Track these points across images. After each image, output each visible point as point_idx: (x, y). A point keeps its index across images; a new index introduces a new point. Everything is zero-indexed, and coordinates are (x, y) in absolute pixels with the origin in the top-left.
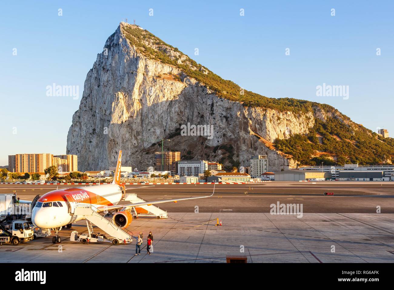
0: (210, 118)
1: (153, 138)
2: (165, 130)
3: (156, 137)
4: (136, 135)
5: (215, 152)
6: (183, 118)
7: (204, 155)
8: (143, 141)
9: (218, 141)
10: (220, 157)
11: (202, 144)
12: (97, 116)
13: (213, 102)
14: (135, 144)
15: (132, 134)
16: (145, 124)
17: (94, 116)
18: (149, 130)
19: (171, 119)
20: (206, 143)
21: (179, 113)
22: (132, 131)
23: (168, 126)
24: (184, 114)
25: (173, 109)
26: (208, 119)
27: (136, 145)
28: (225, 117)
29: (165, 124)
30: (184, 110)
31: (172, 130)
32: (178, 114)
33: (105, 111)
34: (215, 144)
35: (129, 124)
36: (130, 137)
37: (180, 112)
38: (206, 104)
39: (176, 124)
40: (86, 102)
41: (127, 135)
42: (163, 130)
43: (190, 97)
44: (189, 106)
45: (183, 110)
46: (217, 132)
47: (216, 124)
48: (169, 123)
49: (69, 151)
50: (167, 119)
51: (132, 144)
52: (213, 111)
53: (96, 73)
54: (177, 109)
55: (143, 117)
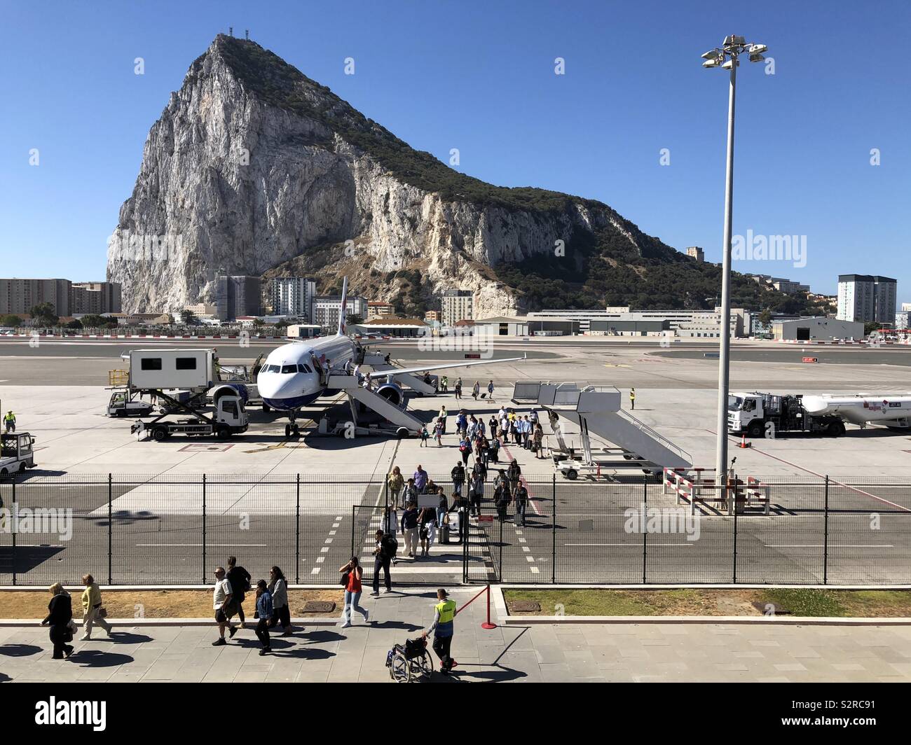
0: (383, 221)
1: (274, 253)
2: (298, 240)
3: (281, 252)
4: (241, 247)
5: (388, 283)
6: (333, 218)
7: (368, 288)
8: (254, 259)
9: (396, 263)
10: (395, 291)
11: (366, 266)
12: (167, 209)
13: (388, 190)
14: (239, 264)
15: (233, 244)
16: (260, 228)
17: (162, 210)
18: (267, 239)
19: (311, 220)
20: (375, 266)
21: (326, 210)
22: (233, 240)
23: (303, 233)
24: (335, 211)
25: (314, 202)
26: (379, 222)
27: (242, 266)
28: (409, 219)
29: (299, 229)
30: (336, 204)
31: (313, 241)
32: (324, 211)
33: (183, 201)
34: (390, 268)
35: (228, 227)
36: (231, 252)
37: (329, 206)
38: (377, 194)
39: (321, 229)
40: (147, 183)
41: (225, 248)
42: (294, 241)
43: (347, 181)
44: (345, 197)
45: (333, 203)
46: (395, 247)
47: (392, 231)
48: (307, 227)
49: (112, 275)
50: (303, 219)
51: (234, 265)
52: (388, 207)
53: (167, 128)
54: (322, 202)
55: (256, 215)
